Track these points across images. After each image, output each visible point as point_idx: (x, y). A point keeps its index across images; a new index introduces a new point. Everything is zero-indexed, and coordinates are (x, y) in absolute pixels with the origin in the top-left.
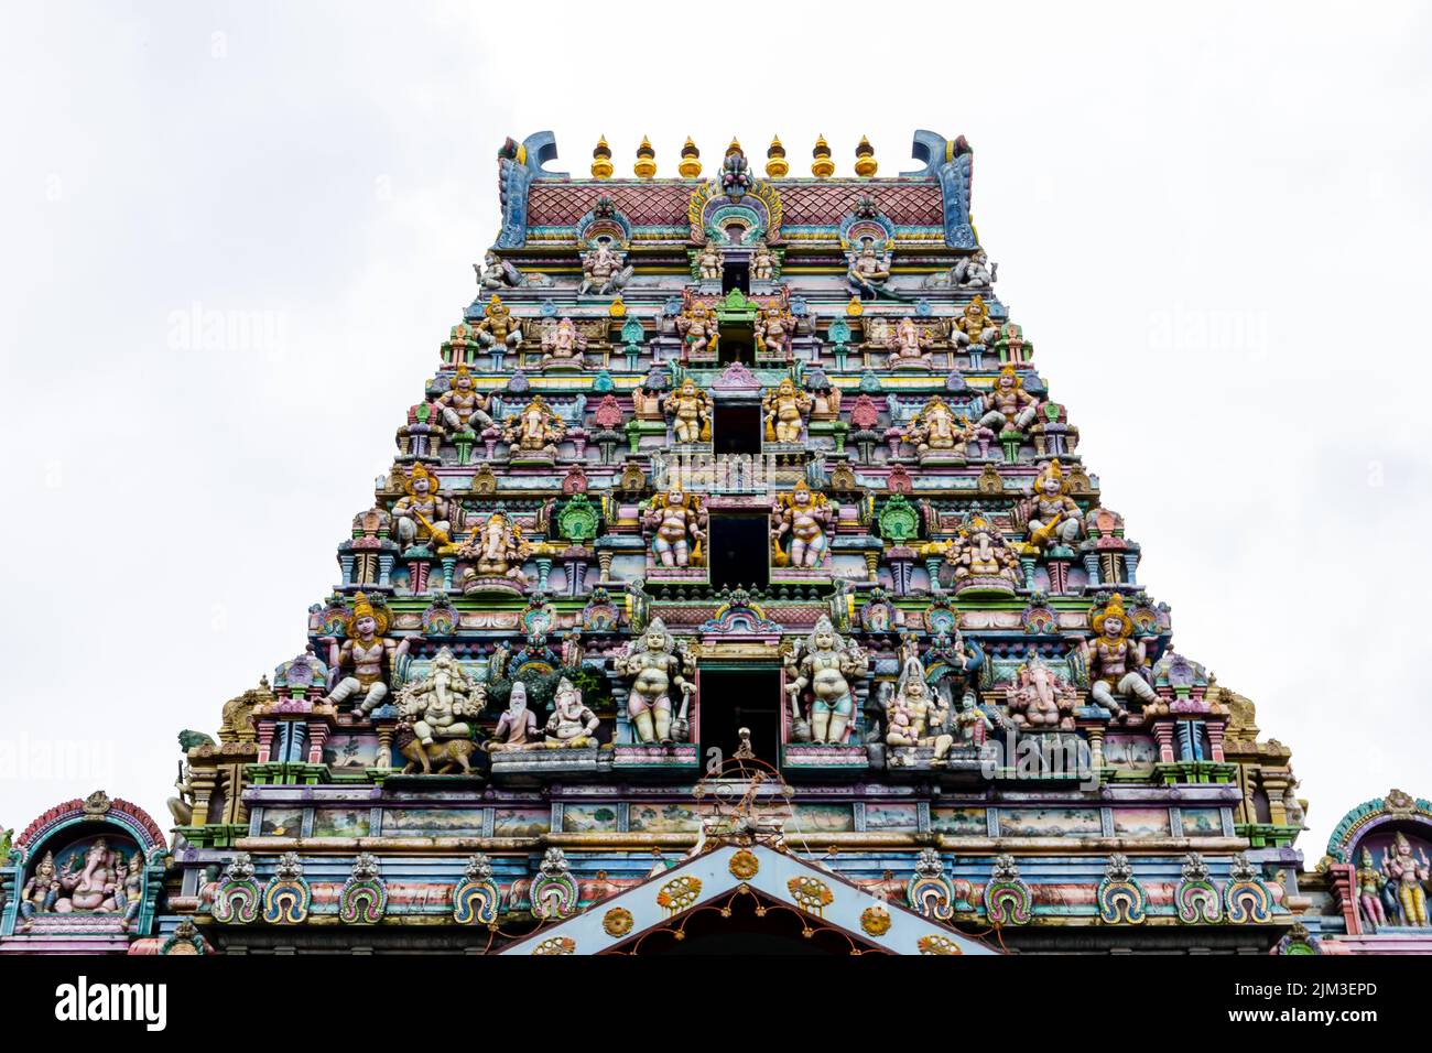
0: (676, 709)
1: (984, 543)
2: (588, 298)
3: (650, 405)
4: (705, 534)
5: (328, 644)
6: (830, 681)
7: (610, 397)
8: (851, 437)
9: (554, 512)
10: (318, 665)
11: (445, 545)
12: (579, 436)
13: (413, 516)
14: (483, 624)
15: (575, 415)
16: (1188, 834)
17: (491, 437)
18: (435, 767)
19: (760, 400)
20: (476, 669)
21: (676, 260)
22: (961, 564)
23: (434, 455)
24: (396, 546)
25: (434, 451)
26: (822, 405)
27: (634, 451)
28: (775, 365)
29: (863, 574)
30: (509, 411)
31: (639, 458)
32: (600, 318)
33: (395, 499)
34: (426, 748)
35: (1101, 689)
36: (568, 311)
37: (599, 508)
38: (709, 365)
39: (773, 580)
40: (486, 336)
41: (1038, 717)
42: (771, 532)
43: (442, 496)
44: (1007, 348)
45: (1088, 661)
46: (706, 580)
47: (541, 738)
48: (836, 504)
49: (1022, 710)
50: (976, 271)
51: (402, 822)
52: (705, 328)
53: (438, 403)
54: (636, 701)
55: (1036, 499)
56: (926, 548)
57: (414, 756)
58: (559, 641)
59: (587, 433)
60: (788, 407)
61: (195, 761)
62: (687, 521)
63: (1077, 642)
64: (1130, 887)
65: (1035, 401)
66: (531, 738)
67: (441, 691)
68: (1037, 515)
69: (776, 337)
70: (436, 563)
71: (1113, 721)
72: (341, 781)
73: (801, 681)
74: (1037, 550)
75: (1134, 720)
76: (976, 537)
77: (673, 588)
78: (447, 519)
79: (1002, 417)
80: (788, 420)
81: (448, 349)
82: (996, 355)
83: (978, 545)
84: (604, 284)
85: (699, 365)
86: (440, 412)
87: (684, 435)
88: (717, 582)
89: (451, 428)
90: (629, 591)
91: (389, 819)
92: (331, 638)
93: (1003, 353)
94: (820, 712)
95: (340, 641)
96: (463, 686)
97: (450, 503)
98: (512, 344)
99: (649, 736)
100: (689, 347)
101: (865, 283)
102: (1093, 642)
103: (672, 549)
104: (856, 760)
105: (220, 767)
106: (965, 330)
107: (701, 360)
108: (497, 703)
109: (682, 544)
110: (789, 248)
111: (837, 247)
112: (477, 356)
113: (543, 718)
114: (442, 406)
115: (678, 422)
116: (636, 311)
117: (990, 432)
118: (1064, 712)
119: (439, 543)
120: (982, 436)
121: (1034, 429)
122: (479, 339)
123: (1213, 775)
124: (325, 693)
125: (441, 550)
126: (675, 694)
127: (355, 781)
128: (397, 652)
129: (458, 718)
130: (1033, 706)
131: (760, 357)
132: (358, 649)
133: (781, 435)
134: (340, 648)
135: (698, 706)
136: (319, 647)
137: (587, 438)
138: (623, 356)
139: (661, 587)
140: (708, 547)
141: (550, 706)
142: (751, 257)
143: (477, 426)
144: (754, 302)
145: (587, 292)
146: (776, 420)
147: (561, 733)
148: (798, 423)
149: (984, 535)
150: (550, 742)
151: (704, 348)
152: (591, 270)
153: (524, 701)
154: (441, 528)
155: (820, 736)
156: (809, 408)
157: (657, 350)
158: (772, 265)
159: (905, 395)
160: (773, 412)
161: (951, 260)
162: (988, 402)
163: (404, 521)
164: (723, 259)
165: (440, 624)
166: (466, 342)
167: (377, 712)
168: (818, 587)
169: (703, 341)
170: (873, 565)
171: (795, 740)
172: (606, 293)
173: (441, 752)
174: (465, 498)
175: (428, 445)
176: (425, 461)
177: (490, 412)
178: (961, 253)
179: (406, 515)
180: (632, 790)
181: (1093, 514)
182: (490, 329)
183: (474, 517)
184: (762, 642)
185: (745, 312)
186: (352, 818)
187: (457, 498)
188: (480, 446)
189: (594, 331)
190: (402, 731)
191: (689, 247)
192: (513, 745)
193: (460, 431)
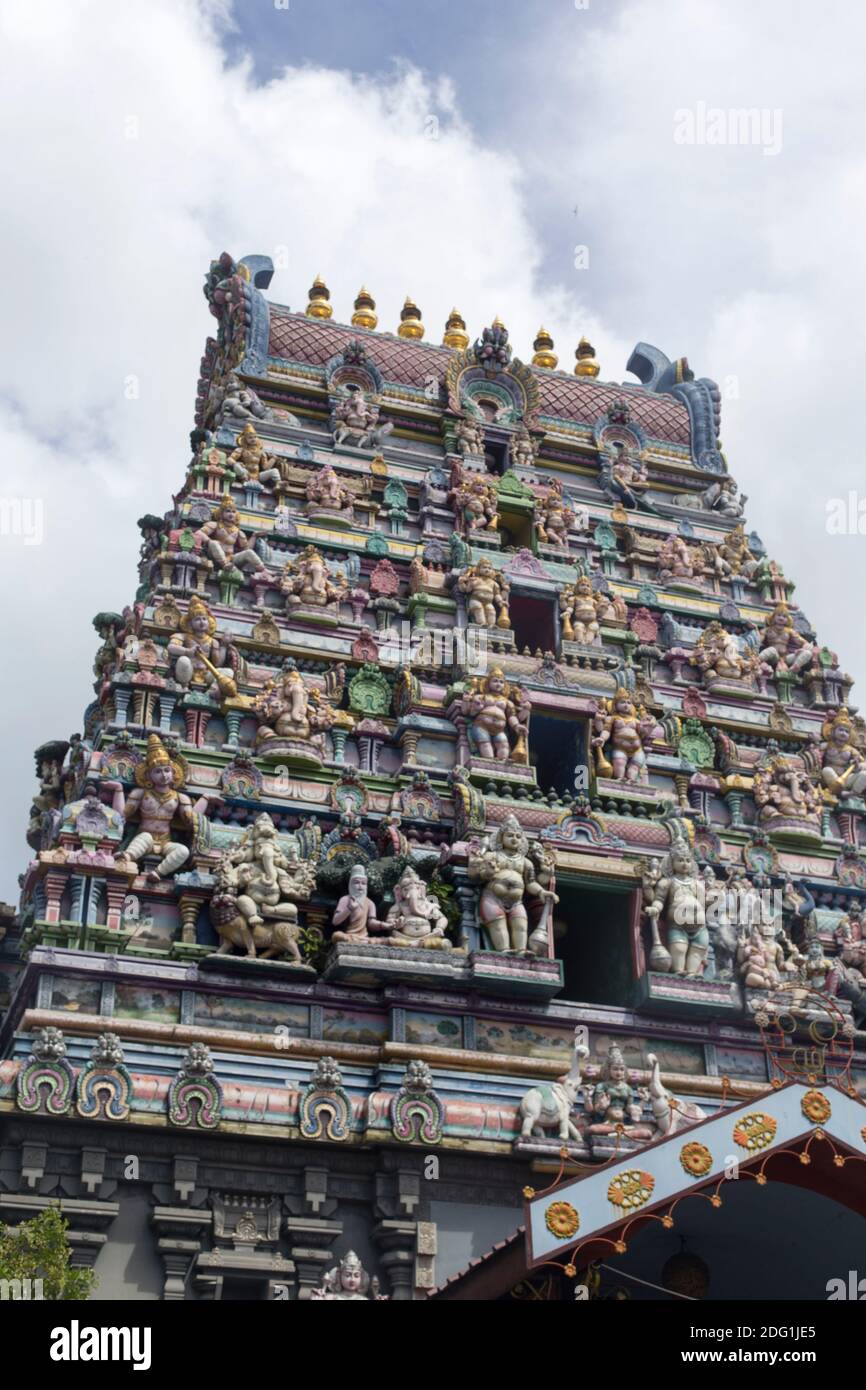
1: (793, 784)
2: (345, 448)
3: (435, 579)
4: (525, 730)
5: (112, 790)
7: (385, 562)
8: (638, 650)
9: (345, 678)
11: (232, 696)
12: (358, 600)
13: (196, 656)
14: (288, 793)
15: (352, 575)
17: (263, 582)
20: (292, 843)
21: (428, 427)
22: (771, 803)
23: (202, 591)
24: (176, 688)
25: (201, 585)
26: (610, 611)
27: (422, 626)
28: (558, 560)
29: (674, 798)
30: (281, 558)
32: (362, 474)
33: (168, 633)
34: (252, 927)
36: (324, 458)
37: (394, 682)
38: (492, 547)
39: (602, 791)
40: (240, 468)
42: (592, 739)
43: (219, 640)
44: (772, 585)
46: (533, 780)
49: (860, 966)
50: (728, 499)
51: (217, 1011)
52: (485, 506)
53: (202, 534)
54: (491, 903)
55: (824, 745)
56: (726, 782)
57: (237, 935)
58: (376, 825)
59: (367, 597)
60: (586, 607)
62: (508, 713)
65: (808, 645)
66: (373, 932)
67: (270, 863)
69: (558, 530)
70: (218, 717)
72: (136, 953)
74: (834, 799)
76: (785, 777)
77: (500, 783)
78: (231, 666)
79: (777, 654)
80: (586, 622)
82: (761, 591)
83: (786, 784)
84: (362, 436)
85: (481, 545)
86: (205, 544)
87: (481, 618)
88: (544, 783)
89: (218, 565)
90: (456, 779)
91: (202, 1006)
92: (118, 783)
93: (767, 590)
94: (679, 941)
95: (127, 789)
96: (285, 860)
97: (228, 649)
98: (269, 482)
99: (507, 947)
100: (467, 524)
101: (628, 491)
103: (494, 742)
104: (721, 999)
106: (725, 559)
107: (483, 539)
109: (503, 737)
110: (546, 438)
111: (591, 447)
112: (233, 489)
114: (206, 537)
115: (473, 603)
116: (397, 473)
117: (769, 669)
119: (225, 692)
120: (763, 672)
121: (810, 673)
122: (234, 471)
125: (228, 702)
128: (195, 812)
129: (285, 898)
131: (542, 548)
132: (151, 801)
133: (581, 636)
134: (126, 798)
137: (365, 603)
138: (389, 519)
139: (485, 780)
140: (528, 743)
141: (391, 897)
142: (512, 440)
143: (242, 567)
144: (526, 488)
145: (343, 442)
146: (573, 618)
147: (410, 930)
148: (594, 625)
149: (793, 776)
150: (398, 939)
151: (485, 527)
152: (346, 419)
153: (364, 888)
154: (226, 674)
155: (681, 969)
156: (604, 611)
157: (428, 520)
158: (534, 453)
159: (683, 617)
160: (570, 610)
161: (699, 484)
162: (762, 637)
164: (483, 436)
165: (241, 787)
166: (223, 471)
168: (645, 805)
169: (483, 519)
170: (685, 791)
172: (363, 447)
173: (269, 934)
174: (247, 647)
175: (195, 579)
176: (194, 597)
178: (712, 479)
179: (187, 654)
180: (483, 1004)
182: (242, 460)
183: (255, 669)
184: (606, 856)
185: (520, 497)
186: (158, 1000)
187: (235, 643)
188: (248, 590)
189: (355, 486)
190: (223, 904)
191: (447, 415)
192: (358, 937)
193: (228, 570)
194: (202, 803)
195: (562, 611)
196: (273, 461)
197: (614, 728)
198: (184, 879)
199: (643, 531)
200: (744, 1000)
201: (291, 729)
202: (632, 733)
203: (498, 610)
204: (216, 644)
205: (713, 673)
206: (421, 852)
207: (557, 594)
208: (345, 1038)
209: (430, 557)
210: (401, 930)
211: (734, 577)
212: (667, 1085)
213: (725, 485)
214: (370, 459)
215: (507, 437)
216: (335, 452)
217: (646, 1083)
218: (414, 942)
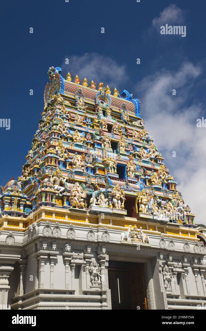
1: (157, 178)
3: (98, 137)
4: (116, 168)
7: (89, 133)
13: (61, 151)
17: (69, 137)
18: (78, 207)
21: (92, 106)
22: (153, 181)
23: (60, 138)
24: (59, 157)
27: (96, 147)
28: (117, 135)
30: (72, 132)
31: (99, 149)
32: (83, 116)
33: (55, 146)
34: (77, 203)
38: (106, 132)
40: (62, 113)
44: (150, 140)
46: (118, 177)
52: (105, 124)
54: (114, 200)
55: (160, 171)
56: (146, 177)
57: (74, 204)
58: (94, 184)
60: (123, 144)
62: (113, 164)
64: (188, 245)
65: (156, 152)
66: (96, 204)
68: (161, 174)
70: (64, 163)
76: (155, 177)
77: (113, 177)
81: (56, 114)
84: (82, 108)
87: (107, 146)
90: (106, 176)
94: (143, 207)
96: (81, 191)
99: (117, 207)
100: (102, 127)
101: (126, 121)
103: (111, 169)
104: (150, 217)
106: (142, 134)
107: (105, 130)
108: (90, 196)
109: (113, 169)
110: (112, 110)
111: (120, 112)
112: (62, 118)
115: (105, 143)
116: (89, 116)
119: (66, 158)
121: (157, 157)
123: (194, 227)
125: (67, 160)
126: (121, 200)
129: (82, 198)
131: (114, 132)
132: (57, 179)
133: (122, 150)
137: (86, 141)
138: (88, 125)
139: (111, 177)
140: (116, 170)
141: (98, 198)
143: (66, 133)
145: (79, 109)
146: (121, 146)
148: (124, 148)
150: (101, 206)
151: (105, 128)
152: (79, 104)
154: (66, 155)
155: (144, 212)
157: (95, 126)
159: (137, 146)
161: (137, 120)
162: (149, 150)
163: (59, 152)
165: (71, 177)
166: (60, 114)
169: (105, 126)
172: (82, 110)
173: (79, 204)
174: (68, 149)
175: (58, 136)
177: (68, 131)
178: (139, 119)
180: (113, 217)
181: (169, 176)
183: (70, 154)
184: (131, 191)
185: (110, 122)
188: (67, 138)
190: (72, 199)
191: (96, 104)
192: (94, 205)
193: (63, 134)
194: (65, 180)
195: (119, 145)
196: (68, 112)
197: (130, 168)
198: (64, 194)
199: (130, 129)
200: (153, 217)
201: (78, 166)
202: (133, 169)
203: (109, 144)
205: (142, 157)
206: (102, 190)
207: (118, 142)
209: (96, 133)
210: (101, 204)
211: (144, 138)
212: (143, 232)
213: (141, 120)
214: (84, 113)
215: (106, 109)
216: (78, 111)
217: (140, 231)
218: (103, 206)
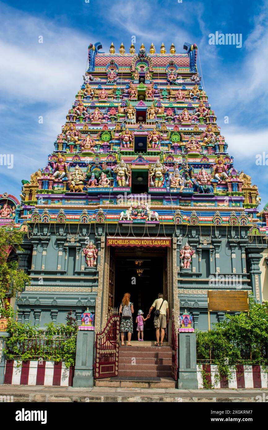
0: (126, 180)
1: (194, 143)
2: (109, 84)
3: (122, 110)
4: (134, 140)
5: (53, 163)
6: (159, 174)
7: (113, 108)
8: (166, 118)
9: (101, 134)
10: (50, 168)
12: (106, 117)
13: (70, 135)
15: (105, 112)
16: (233, 206)
17: (87, 117)
18: (76, 191)
19: (146, 109)
20: (84, 169)
21: (129, 75)
22: (189, 148)
23: (74, 121)
24: (66, 142)
25: (75, 120)
26: (160, 110)
27: (119, 121)
28: (150, 101)
29: (168, 149)
30: (91, 111)
31: (119, 122)
32: (111, 89)
33: (66, 131)
34: (74, 187)
35: (217, 175)
36: (103, 87)
37: (110, 133)
38: (135, 101)
39: (148, 151)
40: (85, 93)
41: (203, 182)
42: (148, 140)
44: (202, 97)
45: (214, 170)
46: (133, 151)
47: (98, 185)
48: (162, 134)
49: (200, 180)
50: (196, 78)
51: (69, 202)
52: (134, 92)
54: (118, 177)
55: (206, 133)
56: (181, 144)
57: (71, 188)
58: (102, 163)
59: (108, 116)
60: (153, 111)
61: (26, 187)
62: (129, 137)
63: (212, 165)
64: (220, 218)
65: (207, 110)
66: (96, 185)
67: (77, 175)
68: (206, 136)
69: (150, 94)
70: (75, 146)
71: (219, 183)
72: (56, 193)
73: (153, 174)
74: (205, 145)
75: (223, 183)
76: (192, 142)
77: (126, 152)
78: (78, 136)
79: (200, 113)
80: (152, 114)
81: (77, 96)
82: (199, 99)
83: (192, 143)
84: (112, 80)
85: (133, 101)
86: (76, 111)
87: (129, 117)
88: (136, 151)
89: (78, 115)
90: (117, 153)
91: (66, 202)
92: (53, 162)
93: (201, 99)
94: (157, 181)
95: (55, 163)
96: (81, 173)
97: (78, 132)
98: (91, 95)
99: (121, 185)
100: (131, 96)
101: (171, 81)
102: (216, 165)
103: (126, 144)
104: (164, 191)
105: (31, 188)
106: (193, 93)
107: (134, 99)
108: (89, 177)
109: (128, 143)
110: (154, 72)
111: (165, 72)
112: (84, 98)
113: (98, 181)
114: (76, 110)
115: (128, 114)
116: (119, 87)
117: (197, 117)
118: (208, 181)
119: (76, 141)
120: (195, 118)
121: (207, 117)
122: (84, 94)
123: (239, 194)
124: (52, 175)
125: (76, 143)
126: (126, 176)
127: (59, 193)
128: (67, 165)
129: (80, 180)
130: (202, 180)
131: (147, 99)
132: (59, 165)
133: (151, 117)
134: (55, 165)
135: (131, 179)
136: (51, 164)
137: (108, 117)
138: (116, 98)
139: (124, 152)
140: (134, 143)
141: (100, 178)
142: (146, 74)
143: (84, 114)
144: (145, 86)
145: (108, 83)
146: (150, 114)
147: (102, 184)
148: (154, 115)
149: (194, 141)
150: (100, 186)
151: (134, 97)
152: (109, 77)
153: (94, 177)
154: (76, 138)
155: (157, 185)
156: (157, 111)
157: (124, 97)
158: (150, 76)
159: (179, 108)
160: (149, 112)
161: (191, 75)
162: (197, 110)
163: (68, 136)
164: (139, 75)
165: (76, 160)
166: (82, 94)
167: (63, 179)
168: (157, 153)
169: (134, 95)
170: (170, 148)
171: (151, 186)
172: (113, 83)
173: (76, 187)
174: (81, 131)
175: (73, 119)
176: (72, 123)
177: (87, 111)
178: (193, 74)
180: (117, 196)
181: (218, 136)
182: (87, 91)
183: (82, 135)
184: (145, 165)
185: (143, 88)
186: (59, 201)
187: (80, 131)
188: (85, 119)
189: (110, 92)
190: (69, 183)
191: (131, 72)
192: (93, 186)
193: (80, 116)
194: (69, 164)
195: (147, 113)
196: (93, 90)
197: (153, 137)
199: (174, 90)
200: (170, 190)
201: (86, 147)
202: (156, 138)
203: (133, 115)
204: (76, 132)
205: (182, 120)
206: (108, 168)
208: (92, 205)
209: (122, 105)
210: (101, 184)
211: (195, 96)
213: (196, 75)
214: (114, 85)
215: (145, 74)
216: (106, 85)
217: (145, 208)
218: (102, 187)
